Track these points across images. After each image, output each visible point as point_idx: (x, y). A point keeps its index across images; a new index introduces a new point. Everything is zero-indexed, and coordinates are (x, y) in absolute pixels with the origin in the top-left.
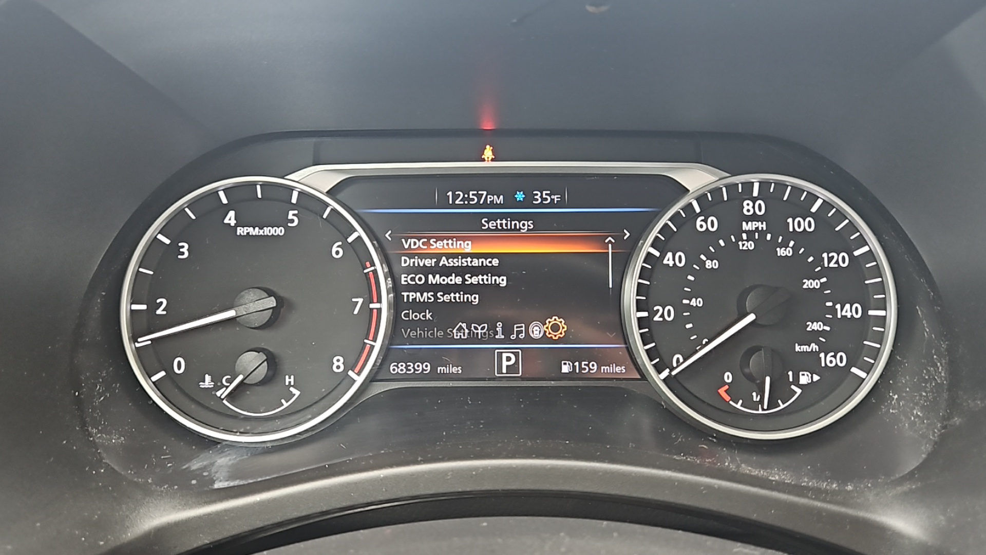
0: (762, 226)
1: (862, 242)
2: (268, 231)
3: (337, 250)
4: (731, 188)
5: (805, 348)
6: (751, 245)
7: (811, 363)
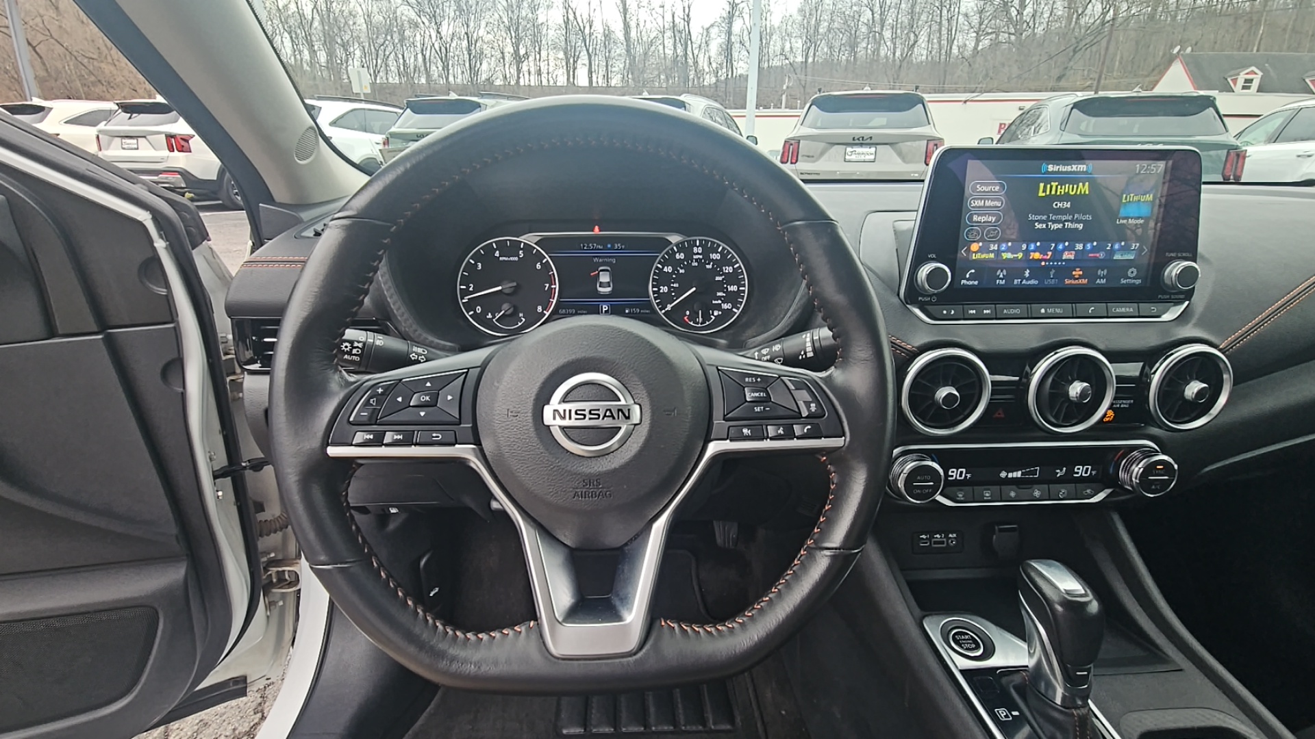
0: (701, 257)
1: (737, 262)
2: (512, 259)
3: (538, 266)
4: (688, 242)
5: (716, 302)
6: (696, 264)
7: (718, 307)
